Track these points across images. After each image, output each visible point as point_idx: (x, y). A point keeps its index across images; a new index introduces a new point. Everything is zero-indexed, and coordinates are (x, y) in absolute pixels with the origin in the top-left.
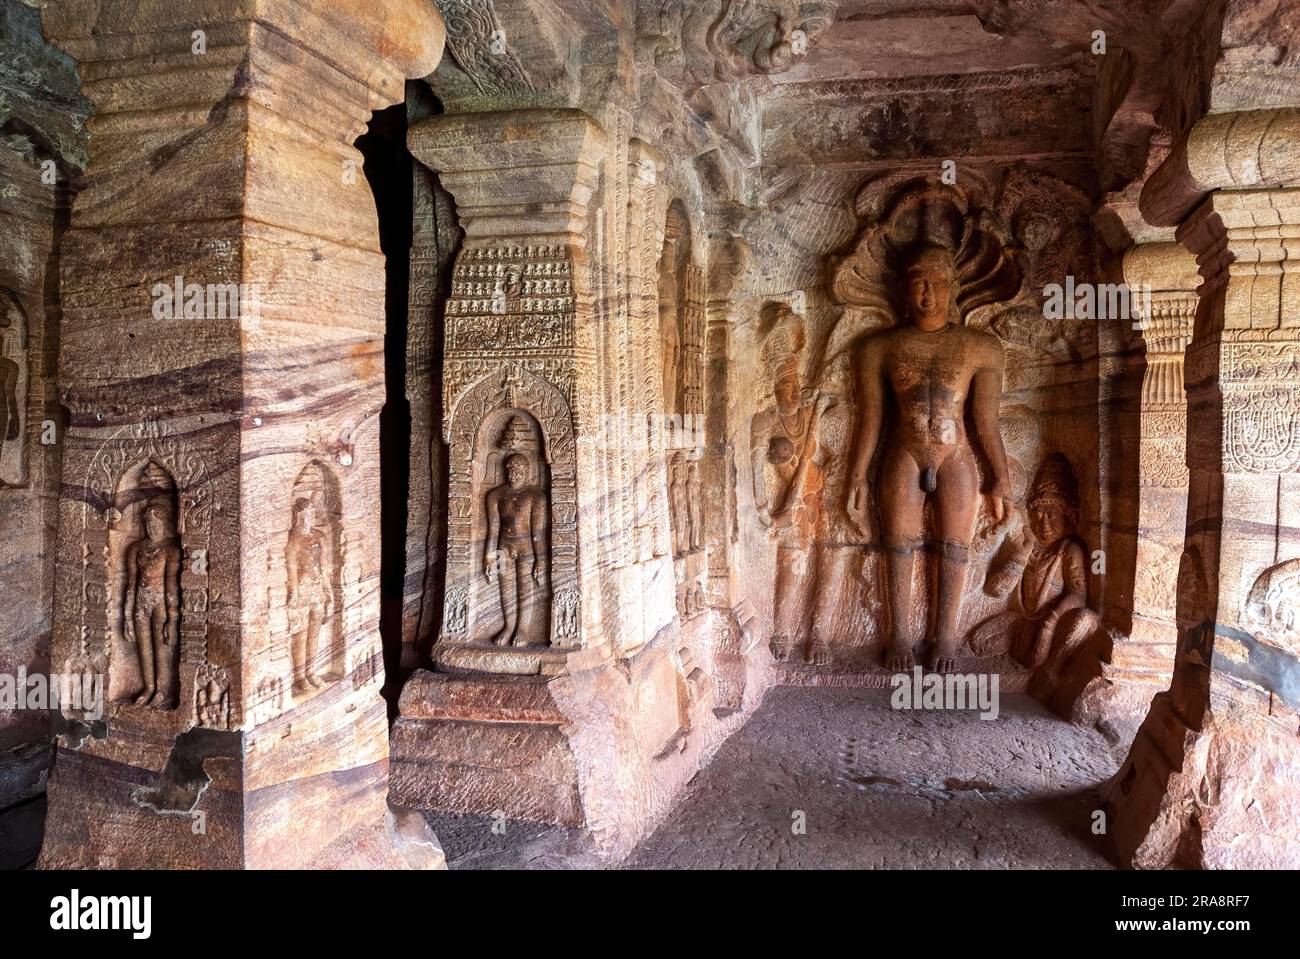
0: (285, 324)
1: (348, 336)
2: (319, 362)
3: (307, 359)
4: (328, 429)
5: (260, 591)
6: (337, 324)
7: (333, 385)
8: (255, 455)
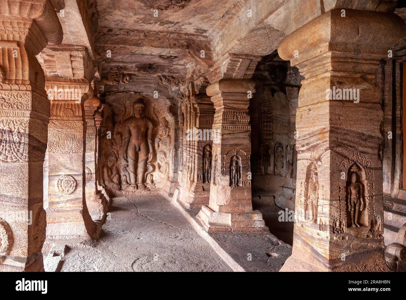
0: (303, 129)
1: (318, 129)
2: (311, 137)
3: (308, 137)
4: (315, 154)
5: (300, 190)
6: (314, 126)
7: (314, 142)
8: (300, 160)
